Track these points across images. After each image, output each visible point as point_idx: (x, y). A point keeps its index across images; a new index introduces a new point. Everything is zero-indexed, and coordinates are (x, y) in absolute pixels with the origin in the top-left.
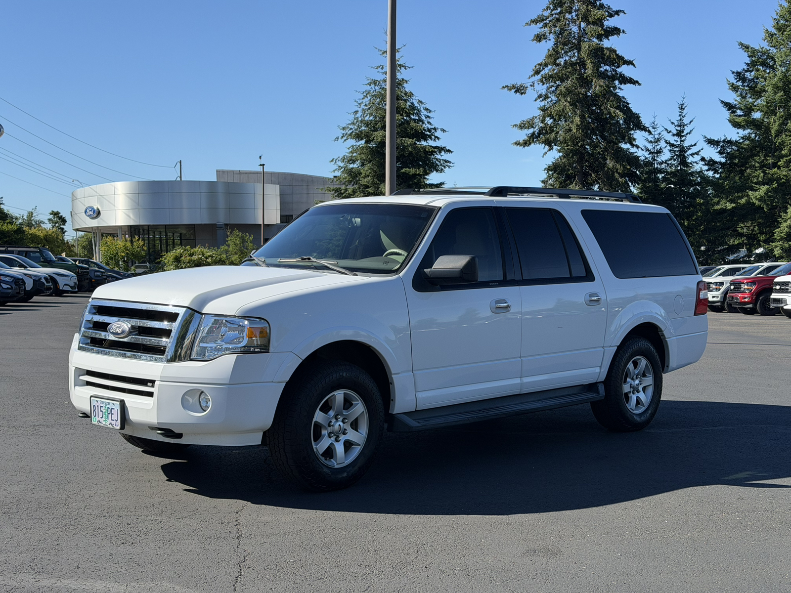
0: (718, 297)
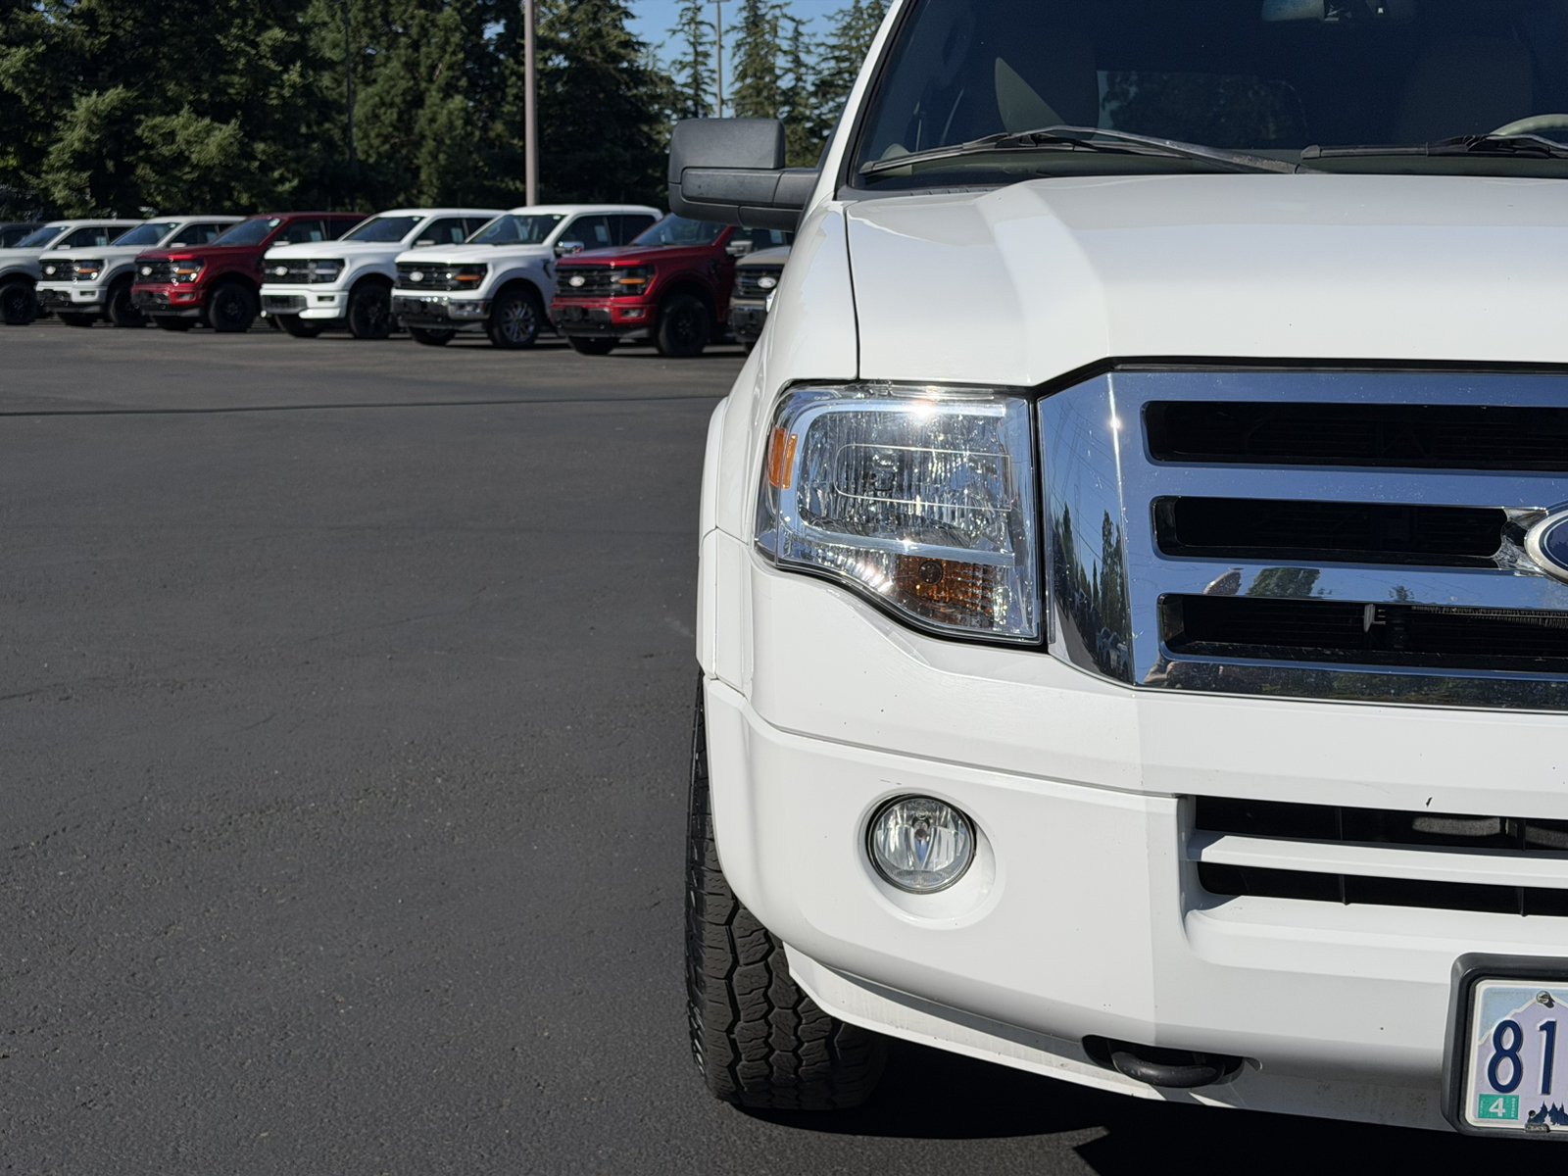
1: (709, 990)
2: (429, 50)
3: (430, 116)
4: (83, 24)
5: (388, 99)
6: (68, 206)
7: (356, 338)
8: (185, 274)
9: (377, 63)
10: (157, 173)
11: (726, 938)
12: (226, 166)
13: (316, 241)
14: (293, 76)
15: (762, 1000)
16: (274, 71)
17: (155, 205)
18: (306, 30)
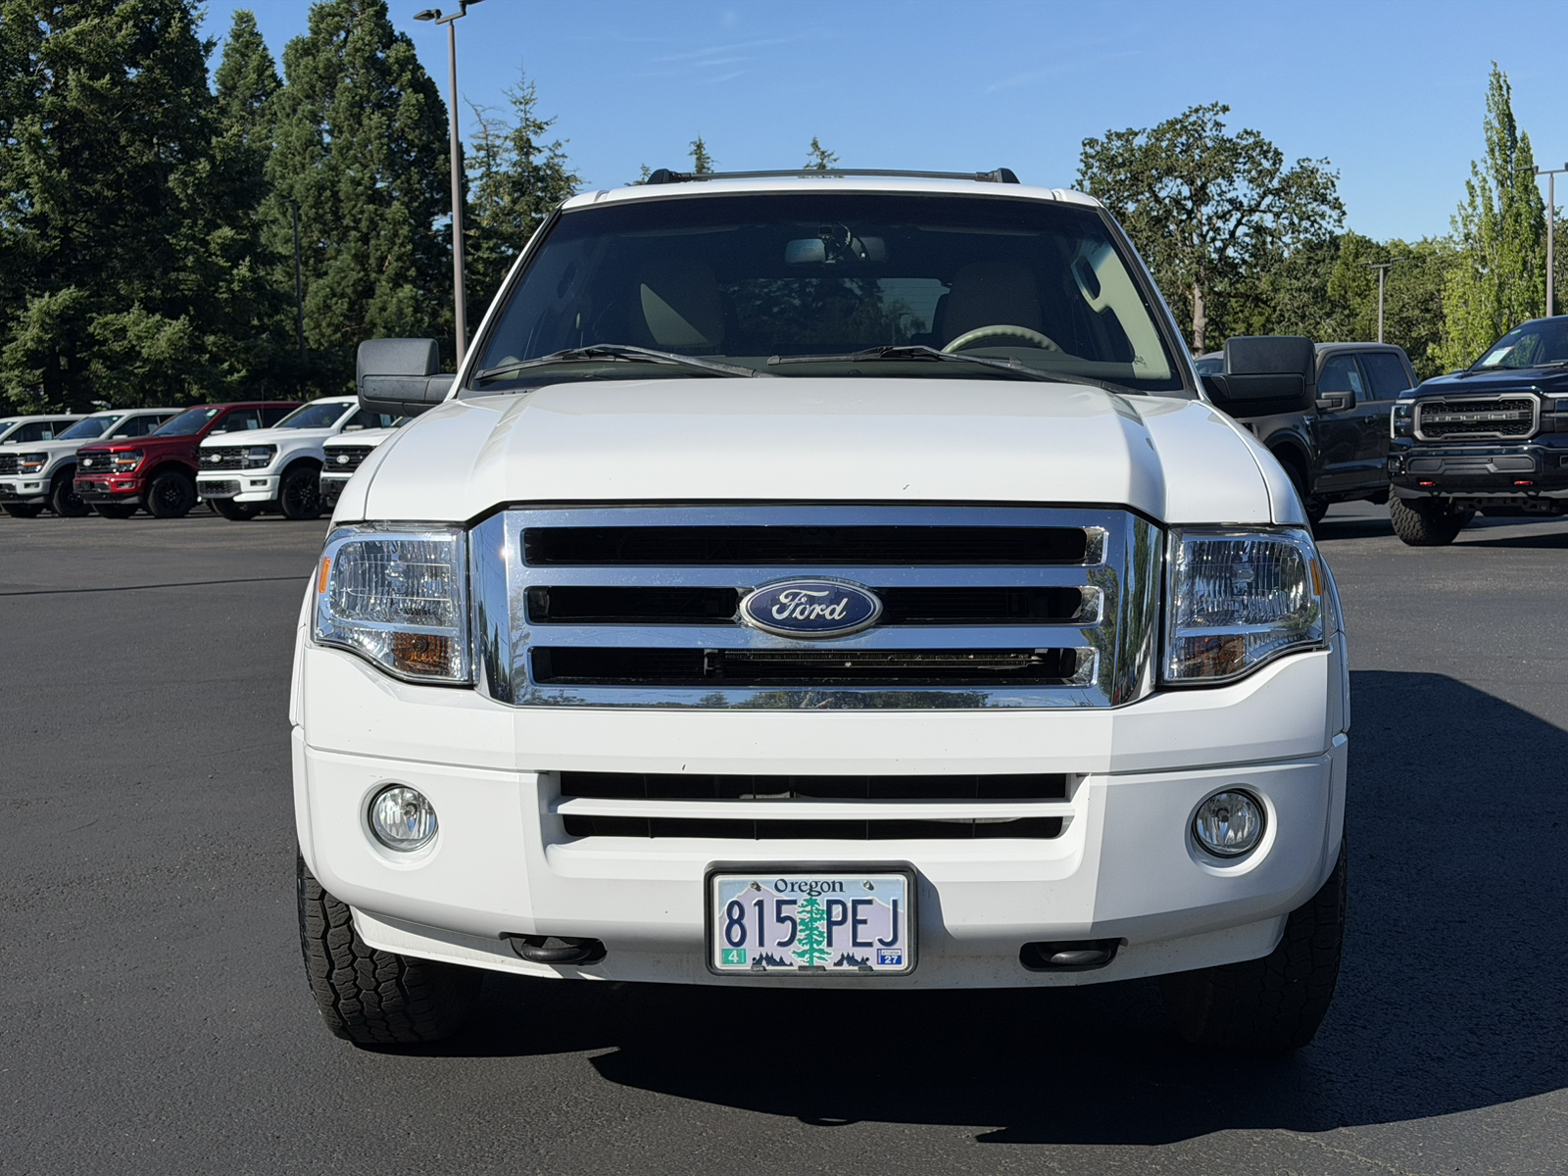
0: (37, 485)
1: (311, 947)
2: (378, 242)
3: (380, 305)
4: (35, 228)
5: (339, 290)
6: (21, 402)
7: (289, 519)
8: (125, 464)
9: (328, 256)
10: (108, 368)
11: (320, 909)
12: (176, 360)
13: (253, 429)
14: (243, 270)
15: (348, 952)
16: (222, 267)
17: (107, 399)
18: (256, 227)
